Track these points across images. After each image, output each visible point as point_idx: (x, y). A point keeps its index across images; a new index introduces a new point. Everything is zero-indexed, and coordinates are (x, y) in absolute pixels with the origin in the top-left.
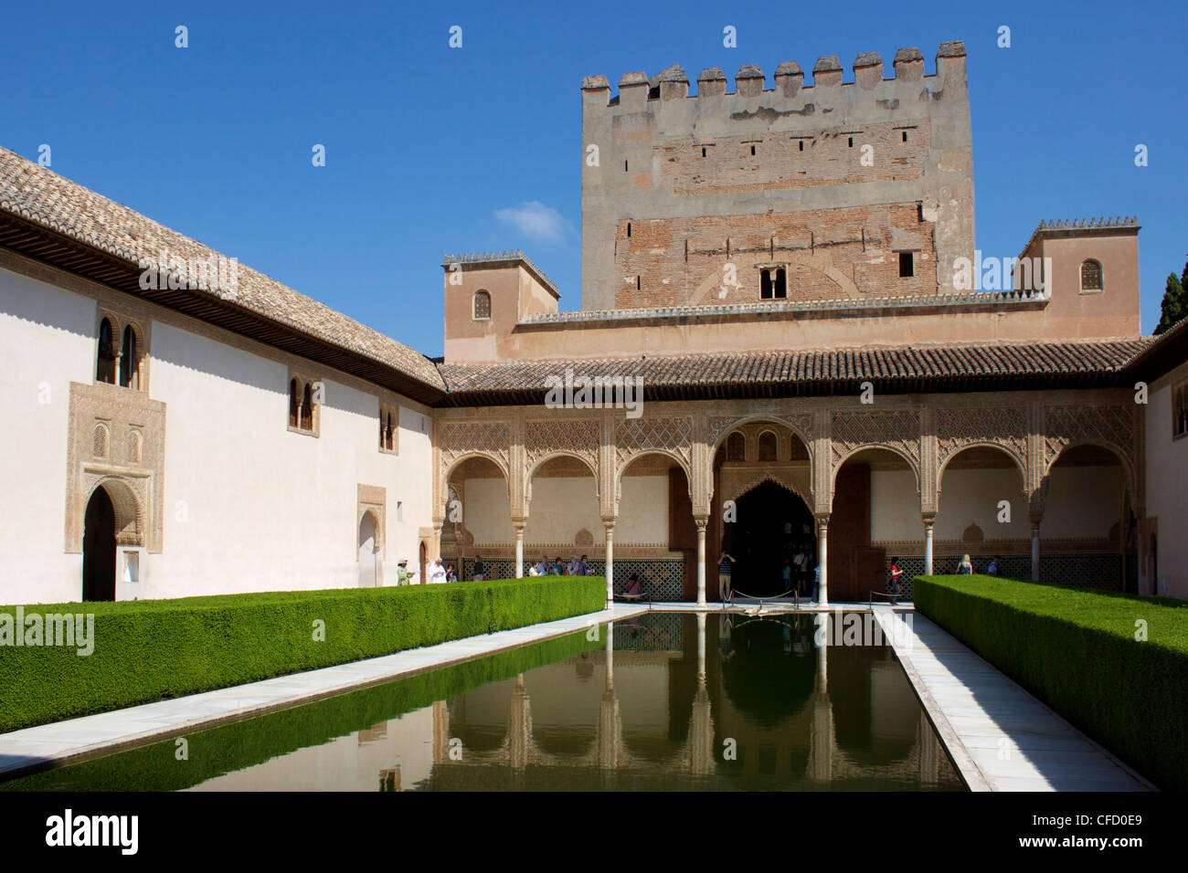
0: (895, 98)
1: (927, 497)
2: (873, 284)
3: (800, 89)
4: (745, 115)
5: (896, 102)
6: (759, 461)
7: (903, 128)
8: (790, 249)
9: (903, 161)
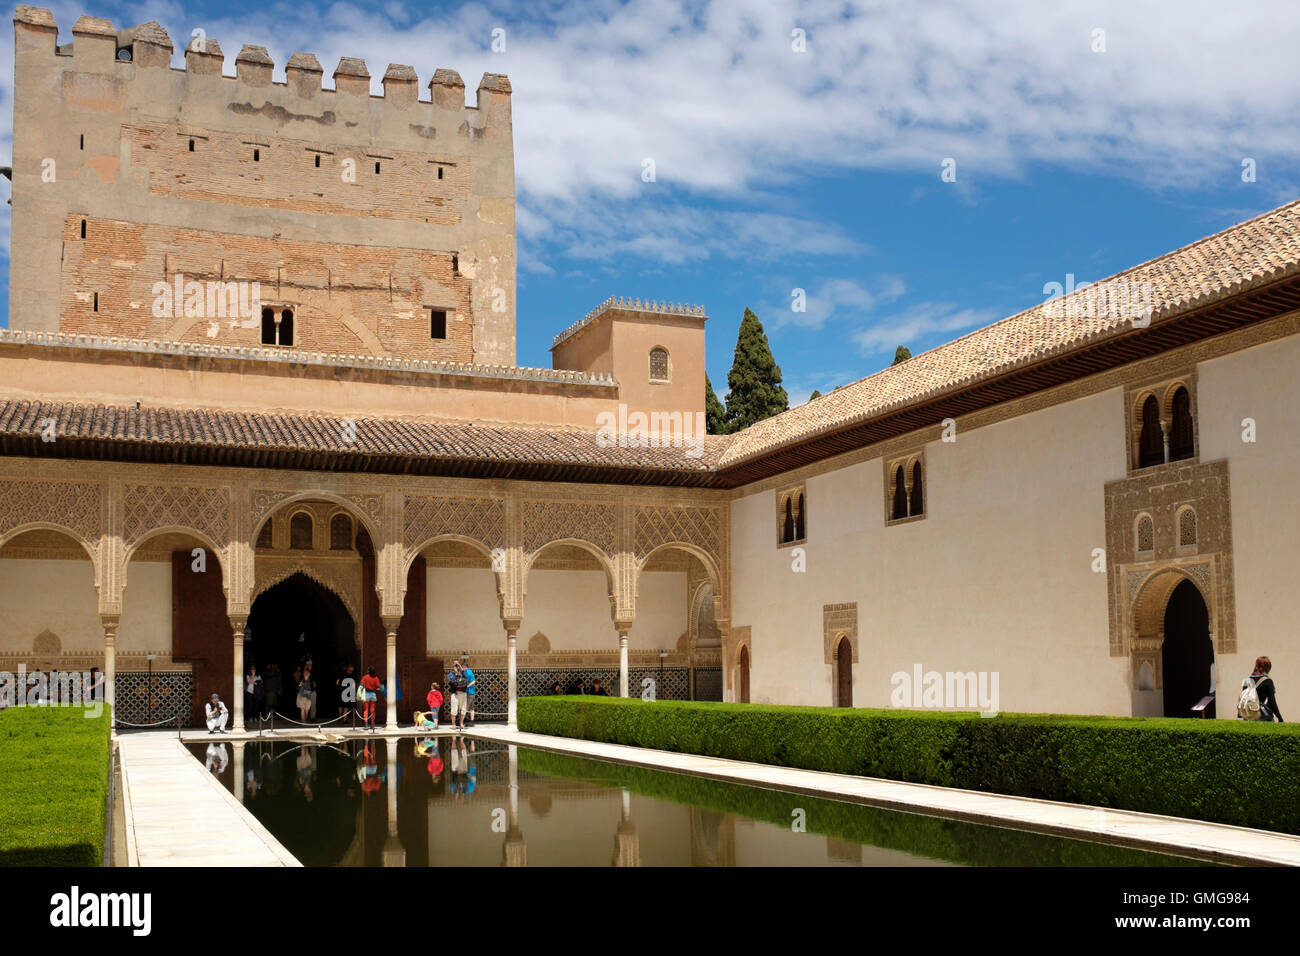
0: (433, 125)
1: (512, 600)
2: (401, 341)
3: (319, 90)
4: (247, 108)
5: (433, 130)
6: (291, 548)
7: (440, 163)
8: (300, 287)
9: (438, 202)
